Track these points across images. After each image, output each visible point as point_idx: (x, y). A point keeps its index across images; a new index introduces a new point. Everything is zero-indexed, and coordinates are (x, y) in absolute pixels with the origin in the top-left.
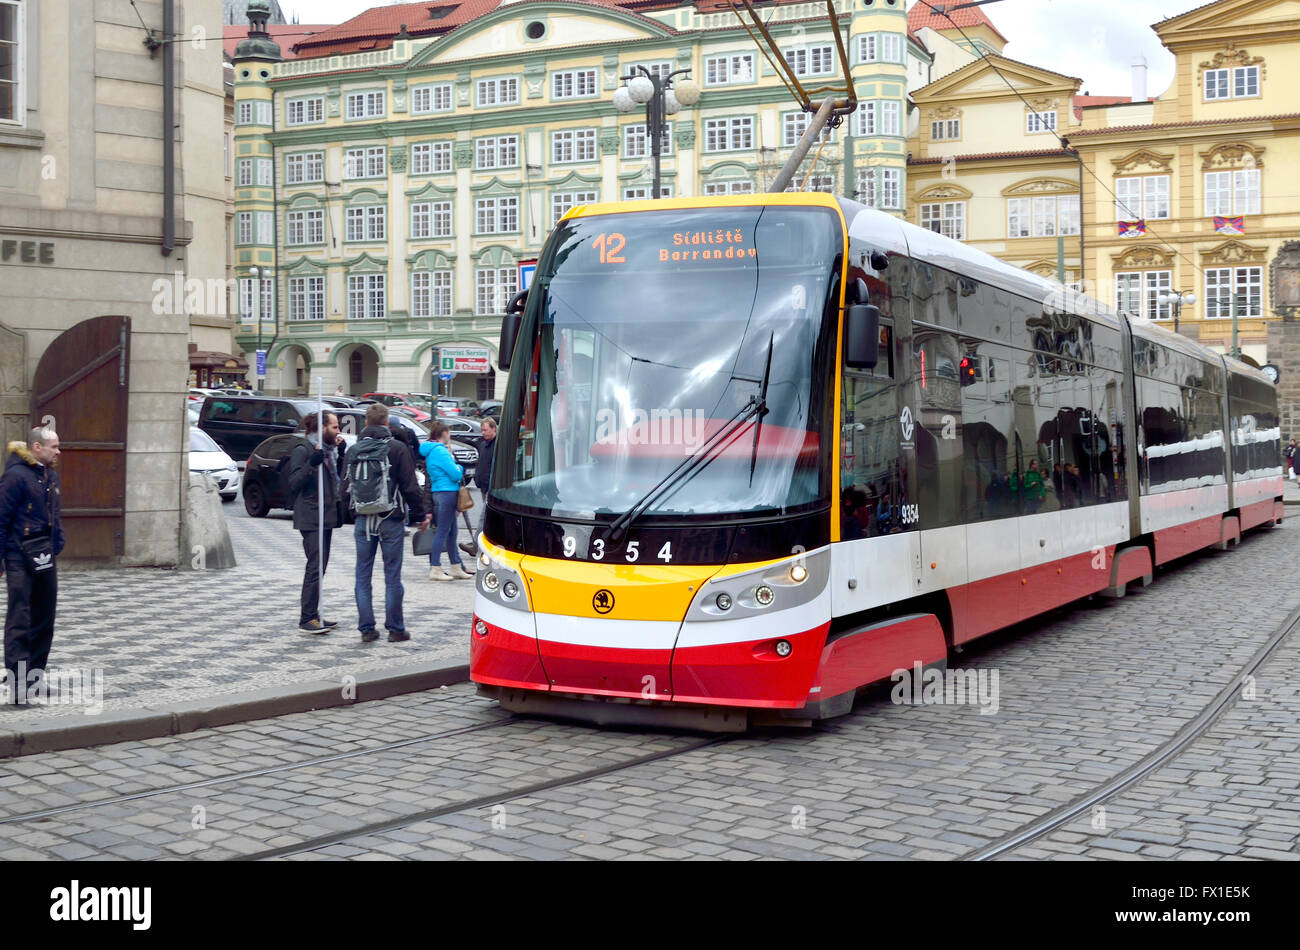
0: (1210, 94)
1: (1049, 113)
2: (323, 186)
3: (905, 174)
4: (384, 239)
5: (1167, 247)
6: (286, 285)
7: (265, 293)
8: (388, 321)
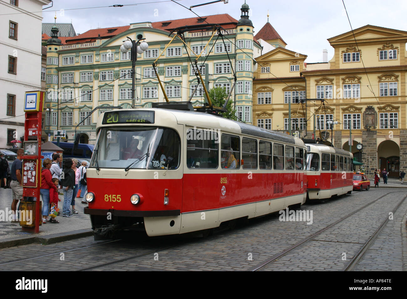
0: (345, 61)
1: (297, 65)
2: (73, 84)
3: (252, 84)
4: (91, 100)
5: (332, 107)
6: (61, 114)
7: (54, 117)
8: (92, 126)
